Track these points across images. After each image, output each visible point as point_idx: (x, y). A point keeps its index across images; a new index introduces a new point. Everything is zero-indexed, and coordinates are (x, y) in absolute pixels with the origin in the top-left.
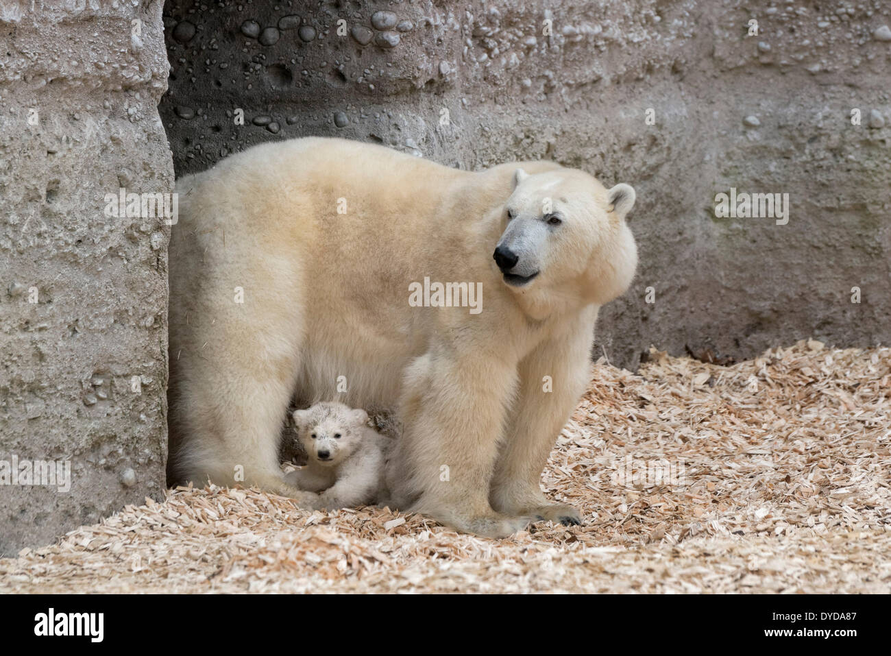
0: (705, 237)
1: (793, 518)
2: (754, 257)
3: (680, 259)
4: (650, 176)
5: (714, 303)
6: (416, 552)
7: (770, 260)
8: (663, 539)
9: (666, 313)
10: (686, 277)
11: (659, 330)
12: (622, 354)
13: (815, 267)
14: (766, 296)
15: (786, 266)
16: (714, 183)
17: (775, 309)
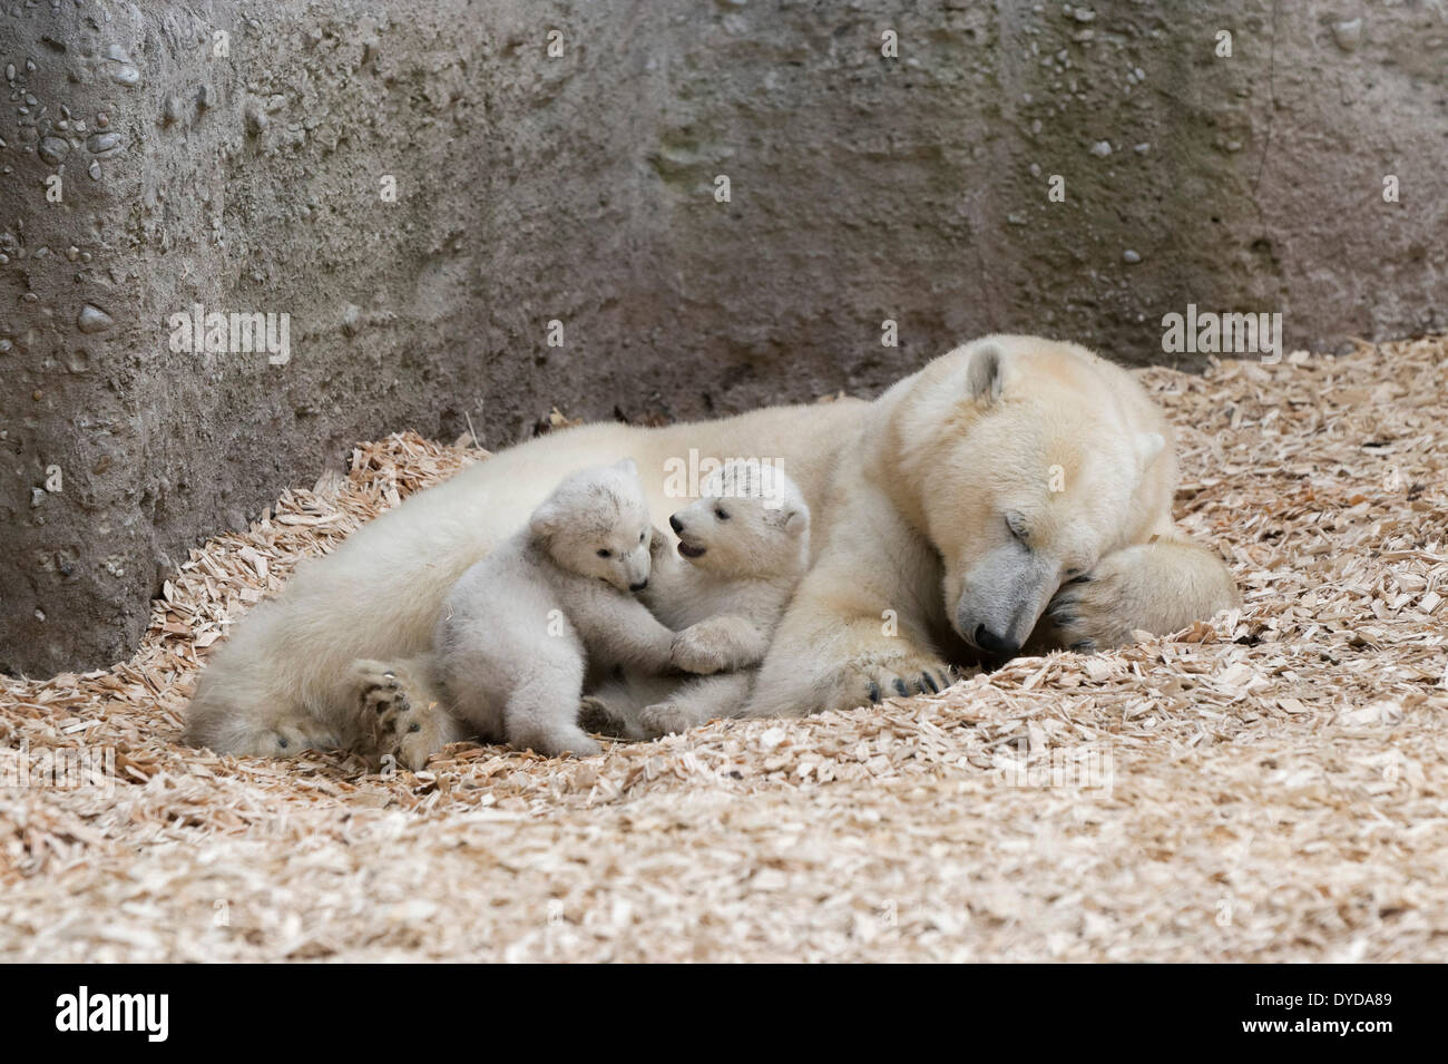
0: (649, 209)
1: (829, 745)
2: (738, 244)
3: (604, 250)
4: (548, 100)
5: (665, 330)
6: (143, 815)
7: (767, 250)
8: (595, 789)
9: (579, 350)
10: (615, 282)
11: (566, 381)
12: (500, 426)
13: (849, 263)
14: (760, 315)
15: (797, 262)
16: (664, 111)
17: (777, 338)
